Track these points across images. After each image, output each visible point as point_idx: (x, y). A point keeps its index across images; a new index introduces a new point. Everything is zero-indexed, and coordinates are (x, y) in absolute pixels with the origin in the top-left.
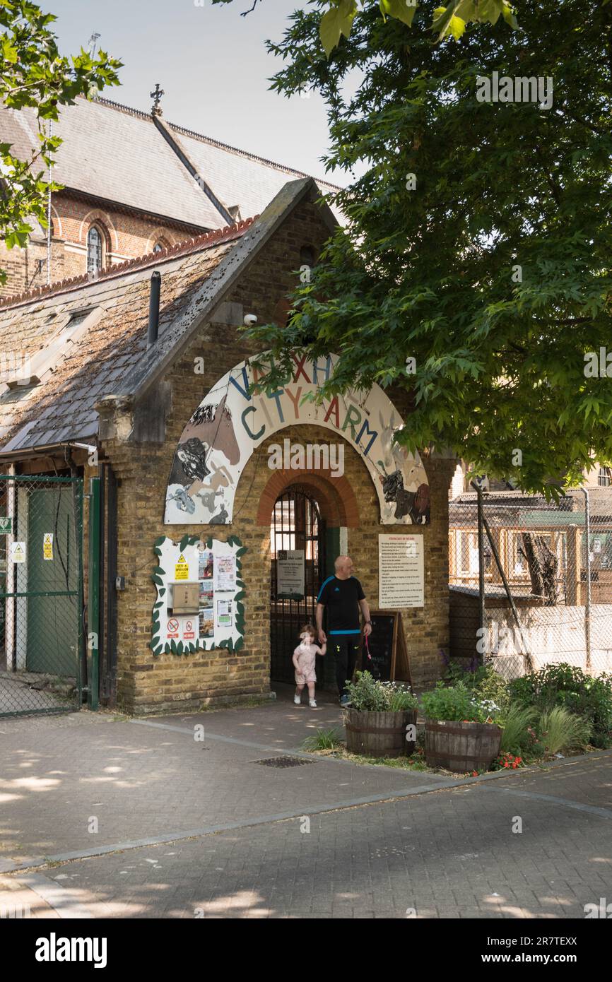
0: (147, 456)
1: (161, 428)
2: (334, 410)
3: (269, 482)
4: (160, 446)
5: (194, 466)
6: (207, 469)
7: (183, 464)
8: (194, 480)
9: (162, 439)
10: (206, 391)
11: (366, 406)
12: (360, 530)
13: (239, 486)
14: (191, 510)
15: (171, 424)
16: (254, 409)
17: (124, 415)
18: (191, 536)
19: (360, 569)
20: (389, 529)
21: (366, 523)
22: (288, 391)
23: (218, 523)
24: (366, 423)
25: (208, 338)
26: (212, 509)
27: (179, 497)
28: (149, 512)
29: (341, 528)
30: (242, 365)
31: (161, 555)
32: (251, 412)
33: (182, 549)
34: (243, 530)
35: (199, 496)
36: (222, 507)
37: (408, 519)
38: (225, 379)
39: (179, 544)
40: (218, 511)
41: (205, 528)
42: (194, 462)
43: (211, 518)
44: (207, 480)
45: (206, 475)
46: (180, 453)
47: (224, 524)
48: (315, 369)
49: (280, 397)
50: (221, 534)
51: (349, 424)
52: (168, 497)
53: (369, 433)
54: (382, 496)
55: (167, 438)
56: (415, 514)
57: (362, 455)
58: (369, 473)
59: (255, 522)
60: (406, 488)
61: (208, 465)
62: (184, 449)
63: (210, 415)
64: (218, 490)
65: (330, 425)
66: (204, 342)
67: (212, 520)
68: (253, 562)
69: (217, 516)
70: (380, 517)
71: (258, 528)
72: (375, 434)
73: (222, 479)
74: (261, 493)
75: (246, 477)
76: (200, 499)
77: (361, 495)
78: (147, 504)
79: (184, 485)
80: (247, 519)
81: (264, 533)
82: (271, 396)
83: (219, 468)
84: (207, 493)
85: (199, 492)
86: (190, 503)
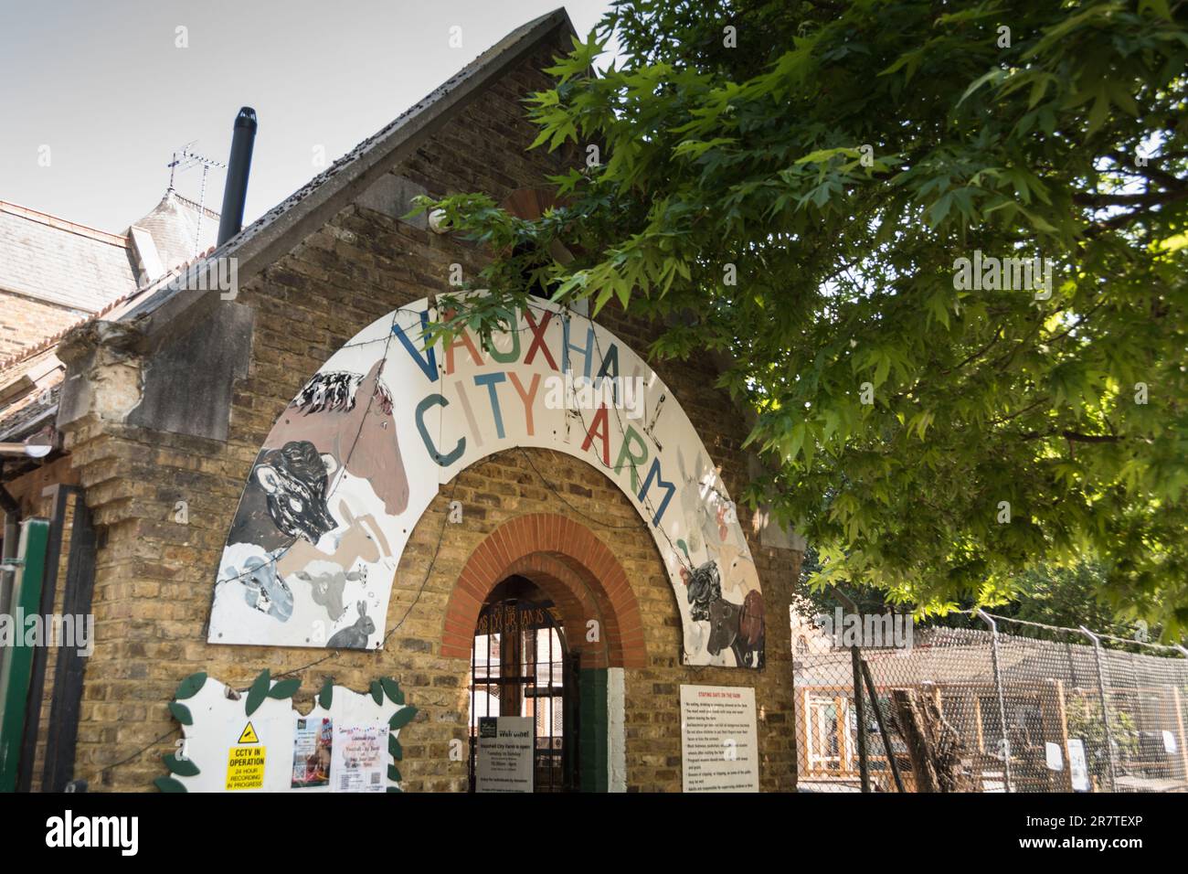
0: (174, 469)
1: (220, 406)
2: (600, 430)
3: (469, 562)
4: (212, 449)
5: (297, 506)
6: (330, 518)
7: (270, 500)
8: (294, 538)
9: (218, 434)
10: (338, 344)
11: (655, 432)
12: (648, 675)
13: (404, 564)
14: (284, 610)
15: (248, 403)
16: (444, 402)
17: (121, 363)
18: (278, 676)
19: (649, 758)
20: (699, 675)
21: (658, 660)
22: (513, 376)
23: (348, 646)
24: (656, 465)
25: (347, 235)
26: (335, 611)
27: (253, 576)
28: (167, 609)
29: (610, 671)
30: (422, 305)
31: (189, 722)
32: (437, 406)
33: (251, 708)
34: (408, 667)
35: (305, 577)
36: (362, 608)
37: (728, 657)
38: (382, 326)
39: (245, 695)
40: (350, 619)
41: (316, 656)
42: (298, 496)
43: (333, 632)
44: (327, 541)
45: (326, 529)
46: (264, 473)
47: (363, 650)
48: (566, 347)
49: (498, 385)
50: (356, 674)
51: (627, 462)
52: (222, 575)
53: (661, 484)
54: (686, 609)
55: (234, 434)
56: (742, 648)
57: (651, 525)
58: (661, 560)
59: (436, 649)
60: (726, 596)
61: (333, 506)
62: (275, 464)
63: (342, 395)
64: (354, 569)
65: (593, 458)
66: (338, 240)
67: (334, 640)
68: (428, 743)
69: (346, 630)
70: (682, 650)
71: (443, 663)
72: (671, 488)
73: (363, 543)
74: (451, 584)
75: (421, 545)
76: (308, 587)
77: (648, 604)
78: (164, 589)
79: (269, 549)
80: (418, 641)
81: (456, 676)
82: (480, 380)
83: (359, 519)
84: (326, 573)
85: (307, 569)
86: (282, 594)
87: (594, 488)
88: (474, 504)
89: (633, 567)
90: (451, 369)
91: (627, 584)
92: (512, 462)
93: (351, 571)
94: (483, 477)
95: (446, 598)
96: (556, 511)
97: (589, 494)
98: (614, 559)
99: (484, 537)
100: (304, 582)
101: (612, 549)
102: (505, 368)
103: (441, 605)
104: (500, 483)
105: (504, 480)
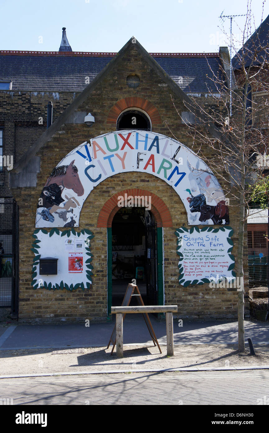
3: (105, 204)
4: (34, 189)
5: (53, 198)
6: (62, 199)
7: (47, 197)
8: (53, 205)
9: (34, 185)
11: (176, 158)
12: (173, 229)
13: (83, 207)
16: (94, 166)
21: (178, 224)
22: (117, 155)
23: (69, 226)
24: (176, 168)
25: (63, 132)
26: (65, 219)
28: (27, 222)
29: (163, 228)
30: (85, 143)
32: (92, 168)
36: (72, 218)
37: (210, 222)
38: (73, 152)
40: (69, 220)
41: (62, 228)
42: (54, 196)
43: (65, 224)
44: (61, 205)
45: (61, 202)
46: (45, 192)
47: (73, 227)
48: (137, 141)
49: (111, 158)
51: (162, 170)
52: (37, 214)
53: (178, 174)
54: (188, 209)
55: (38, 185)
56: (216, 219)
57: (174, 187)
58: (178, 196)
61: (63, 197)
62: (48, 190)
65: (148, 171)
66: (61, 134)
69: (68, 223)
70: (187, 221)
71: (98, 229)
72: (184, 174)
74: (99, 210)
75: (90, 202)
76: (58, 215)
77: (173, 209)
78: (26, 218)
79: (47, 208)
80: (90, 224)
81: (103, 232)
82: (105, 158)
83: (70, 198)
84: (62, 211)
85: (57, 211)
86: (51, 217)
87: (150, 179)
88: (106, 190)
89: (167, 199)
90: (96, 157)
91: (164, 204)
92: (118, 177)
93: (68, 210)
94: (109, 183)
95: (98, 214)
96: (135, 188)
97: (148, 181)
98: (159, 198)
99: (109, 198)
100: (56, 214)
101: (158, 195)
102: (114, 153)
103: (96, 215)
104: (115, 183)
105: (116, 182)
